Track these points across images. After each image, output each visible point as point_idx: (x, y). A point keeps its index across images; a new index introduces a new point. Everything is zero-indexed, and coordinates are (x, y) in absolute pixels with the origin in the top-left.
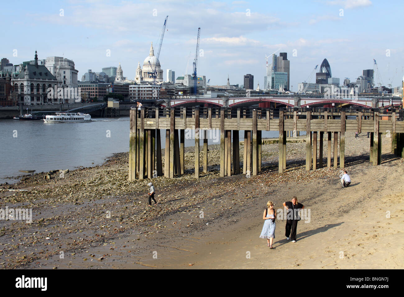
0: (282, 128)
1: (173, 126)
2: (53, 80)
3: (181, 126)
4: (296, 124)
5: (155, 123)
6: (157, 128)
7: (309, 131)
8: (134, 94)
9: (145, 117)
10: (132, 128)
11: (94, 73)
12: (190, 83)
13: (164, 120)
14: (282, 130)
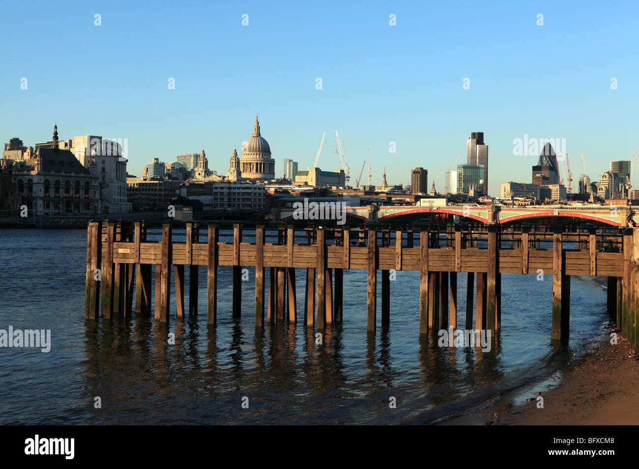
0: (372, 263)
1: (168, 257)
2: (84, 173)
3: (183, 257)
4: (400, 257)
5: (133, 252)
6: (137, 262)
7: (425, 271)
8: (222, 199)
9: (114, 240)
10: (90, 262)
11: (162, 165)
12: (318, 182)
13: (150, 247)
14: (372, 269)
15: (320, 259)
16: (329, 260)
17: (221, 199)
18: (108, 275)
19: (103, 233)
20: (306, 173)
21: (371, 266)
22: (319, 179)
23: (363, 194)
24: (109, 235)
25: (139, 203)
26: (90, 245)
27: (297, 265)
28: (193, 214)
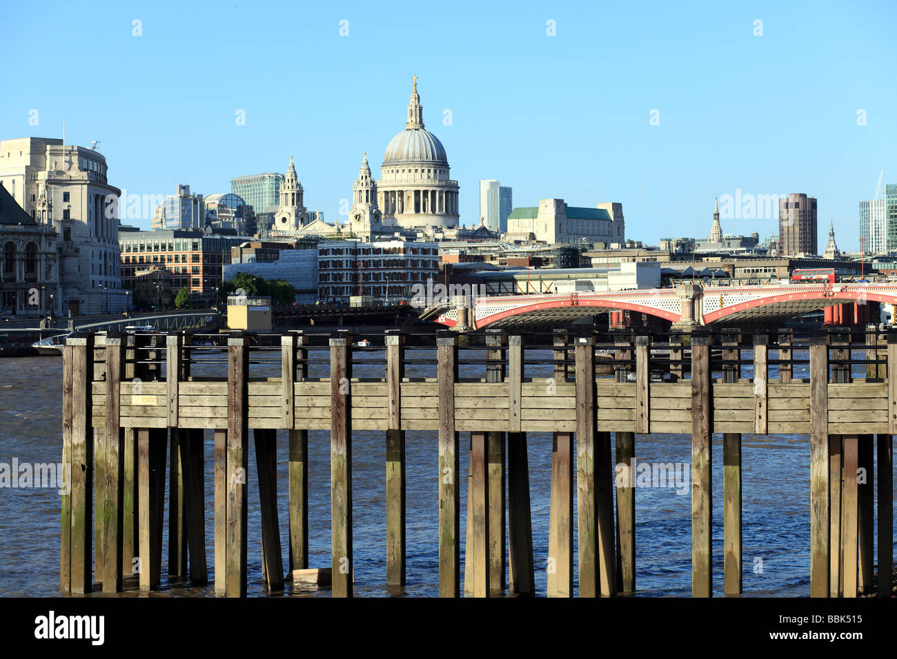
0: (702, 419)
1: (240, 413)
2: (23, 224)
3: (274, 412)
4: (764, 404)
5: (164, 402)
6: (173, 425)
7: (821, 434)
8: (338, 277)
9: (123, 378)
10: (69, 425)
11: (198, 200)
12: (560, 232)
13: (201, 391)
14: (702, 431)
15: (582, 412)
16: (601, 414)
17: (335, 277)
18: (109, 456)
19: (97, 362)
20: (533, 213)
21: (699, 425)
22: (564, 228)
23: (667, 258)
24: (110, 365)
25: (147, 291)
26: (70, 390)
27: (532, 427)
28: (273, 313)
